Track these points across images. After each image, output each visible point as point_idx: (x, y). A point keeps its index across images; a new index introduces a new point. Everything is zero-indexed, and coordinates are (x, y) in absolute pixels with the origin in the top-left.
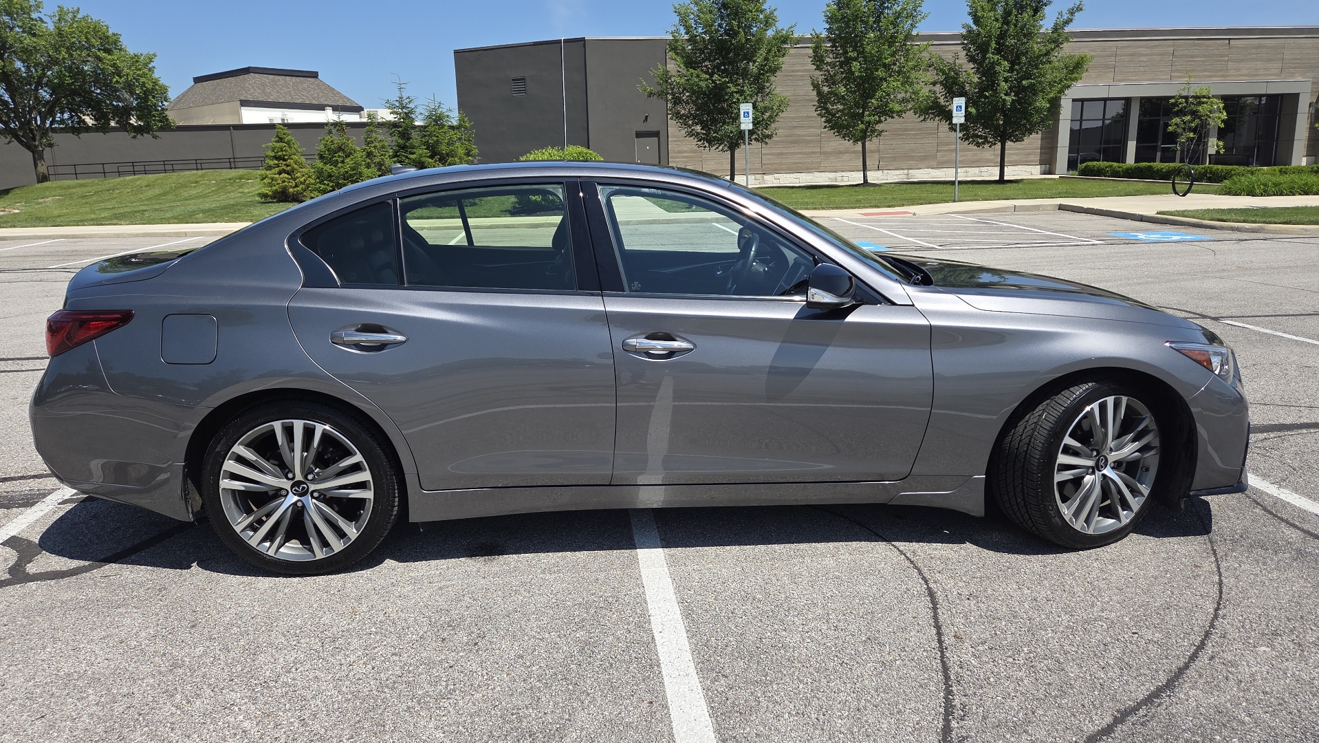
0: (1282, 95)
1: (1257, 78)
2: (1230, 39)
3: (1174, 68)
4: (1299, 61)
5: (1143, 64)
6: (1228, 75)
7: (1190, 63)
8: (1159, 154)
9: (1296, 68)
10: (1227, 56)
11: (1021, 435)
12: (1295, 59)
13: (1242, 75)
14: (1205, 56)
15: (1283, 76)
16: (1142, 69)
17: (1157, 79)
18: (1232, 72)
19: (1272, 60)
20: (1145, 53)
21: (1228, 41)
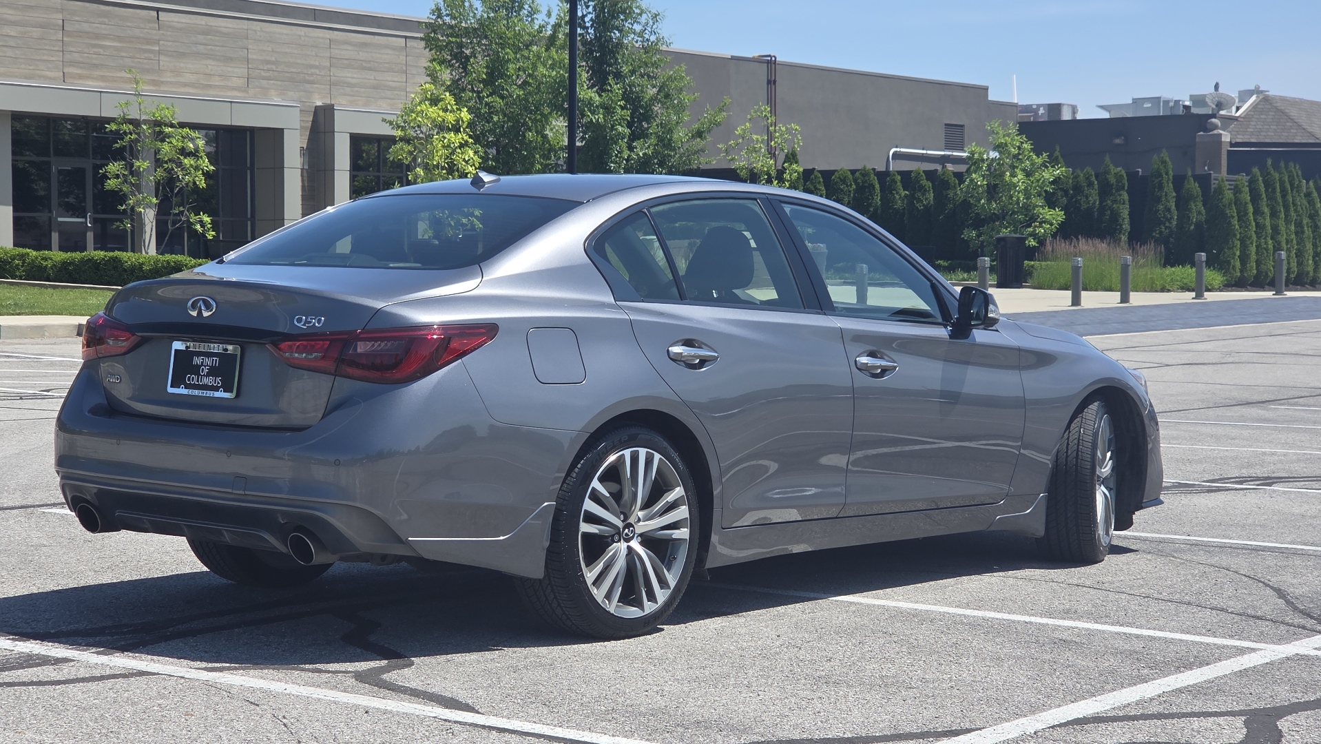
0: (252, 130)
1: (211, 92)
2: (158, 10)
3: (68, 57)
4: (274, 67)
5: (12, 43)
6: (162, 82)
7: (96, 50)
8: (55, 237)
9: (269, 79)
10: (157, 42)
11: (1067, 452)
12: (268, 62)
13: (185, 85)
14: (119, 39)
15: (251, 92)
16: (9, 53)
17: (40, 77)
18: (167, 77)
19: (231, 59)
20: (12, 18)
21: (155, 14)
